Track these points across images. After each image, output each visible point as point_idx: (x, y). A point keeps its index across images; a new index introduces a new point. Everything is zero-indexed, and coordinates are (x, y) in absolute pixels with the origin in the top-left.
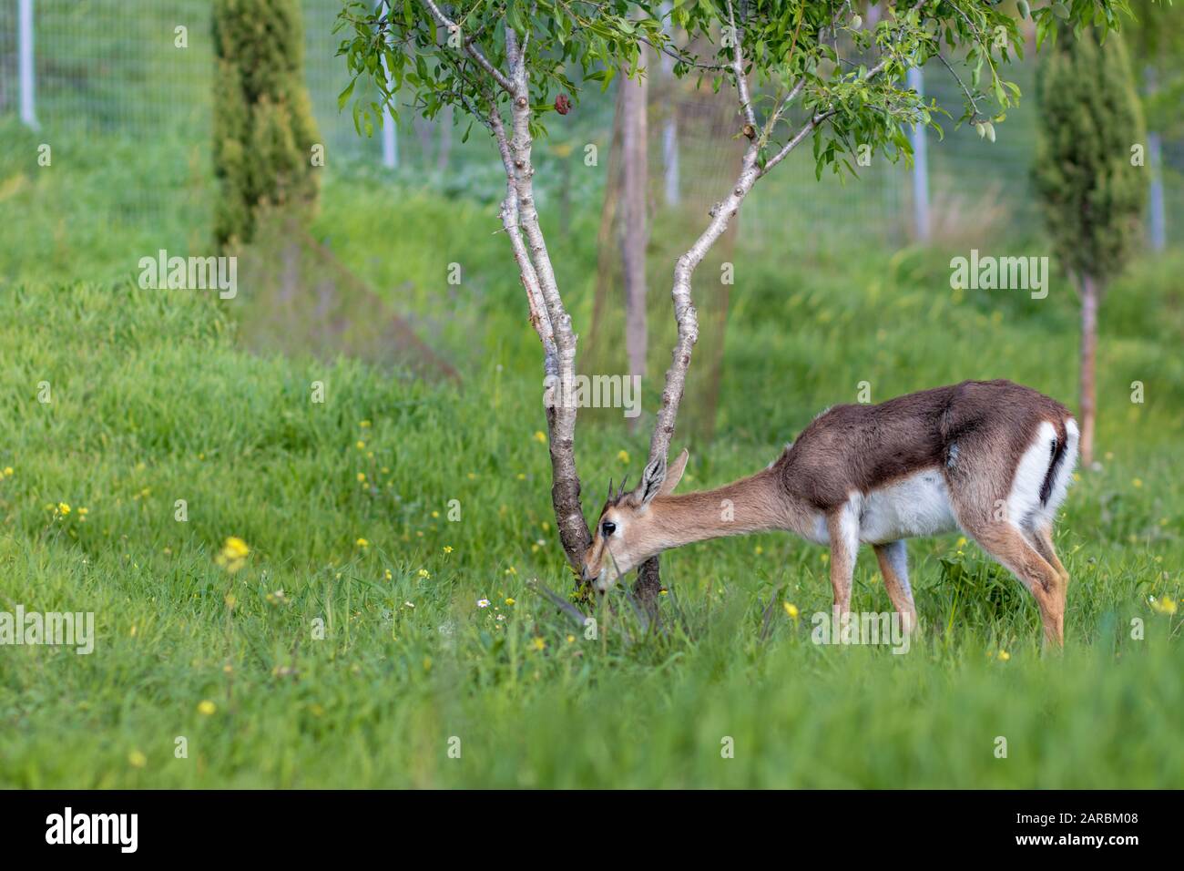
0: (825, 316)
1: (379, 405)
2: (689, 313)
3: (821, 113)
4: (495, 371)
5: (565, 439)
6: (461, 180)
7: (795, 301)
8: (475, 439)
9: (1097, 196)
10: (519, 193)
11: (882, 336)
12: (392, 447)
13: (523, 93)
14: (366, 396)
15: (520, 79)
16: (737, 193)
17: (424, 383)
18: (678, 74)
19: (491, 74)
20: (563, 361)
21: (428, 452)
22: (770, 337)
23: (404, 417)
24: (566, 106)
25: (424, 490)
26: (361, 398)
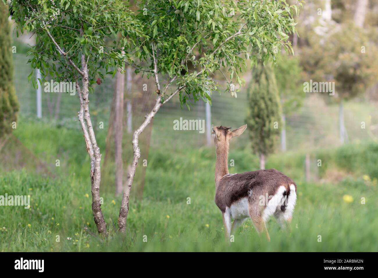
0: (178, 167)
1: (35, 184)
2: (137, 149)
3: (182, 86)
4: (73, 175)
5: (96, 188)
6: (62, 122)
7: (168, 162)
8: (66, 196)
9: (266, 129)
10: (84, 108)
11: (196, 174)
12: (39, 197)
13: (86, 76)
14: (31, 181)
15: (85, 72)
16: (154, 111)
17: (50, 178)
18: (136, 73)
19: (76, 69)
20: (97, 163)
21: (51, 200)
22: (160, 172)
23: (43, 188)
24: (100, 82)
25: (49, 212)
26: (29, 182)
